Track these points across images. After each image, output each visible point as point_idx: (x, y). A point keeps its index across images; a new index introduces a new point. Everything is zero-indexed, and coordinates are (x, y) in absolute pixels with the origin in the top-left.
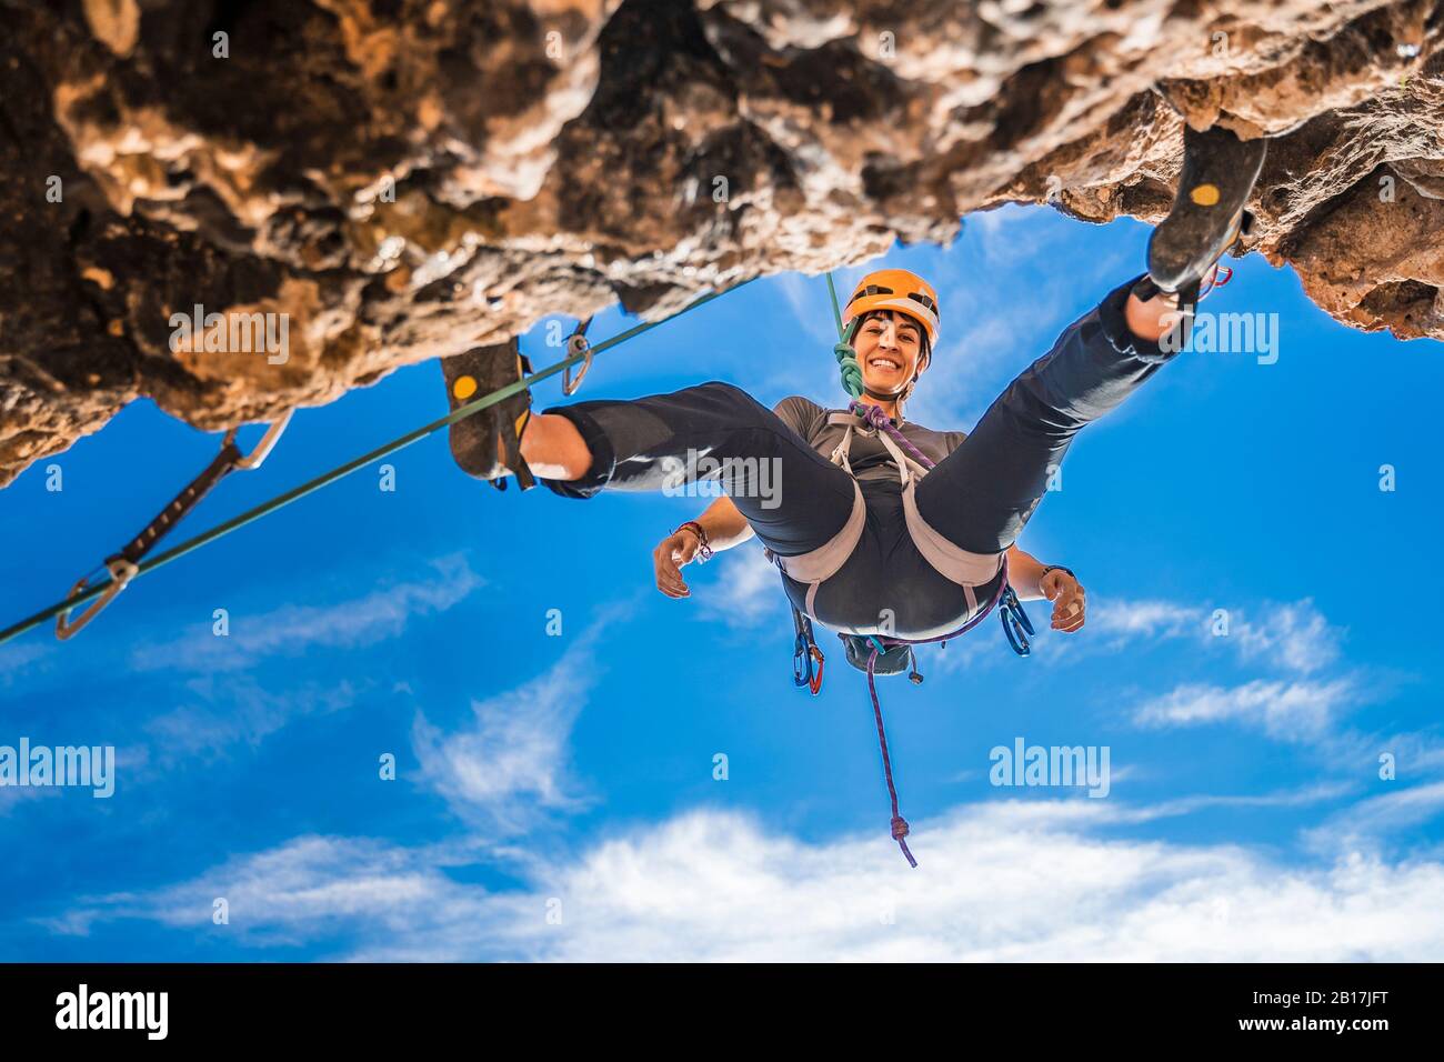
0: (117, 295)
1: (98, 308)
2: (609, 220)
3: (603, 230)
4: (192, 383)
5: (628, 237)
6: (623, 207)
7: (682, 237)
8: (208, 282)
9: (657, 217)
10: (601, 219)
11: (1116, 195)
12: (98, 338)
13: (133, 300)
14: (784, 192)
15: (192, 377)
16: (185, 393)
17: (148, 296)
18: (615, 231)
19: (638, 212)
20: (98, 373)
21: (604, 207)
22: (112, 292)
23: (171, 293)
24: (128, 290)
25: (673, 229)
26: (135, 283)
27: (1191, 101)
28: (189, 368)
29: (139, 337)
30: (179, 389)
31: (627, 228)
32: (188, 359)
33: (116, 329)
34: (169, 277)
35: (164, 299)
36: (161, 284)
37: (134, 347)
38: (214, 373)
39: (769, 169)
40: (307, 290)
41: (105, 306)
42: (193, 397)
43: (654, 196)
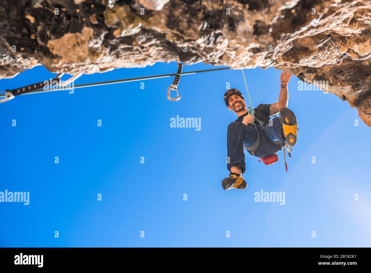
0: (35, 26)
1: (29, 30)
2: (181, 28)
3: (178, 30)
4: (51, 55)
5: (185, 34)
6: (185, 24)
7: (200, 37)
8: (63, 26)
9: (195, 30)
10: (179, 27)
11: (316, 78)
12: (27, 38)
13: (39, 28)
14: (231, 32)
15: (51, 53)
16: (48, 58)
17: (44, 27)
18: (182, 32)
19: (189, 27)
20: (24, 48)
21: (180, 23)
22: (34, 24)
23: (51, 27)
24: (39, 25)
25: (198, 34)
26: (41, 23)
27: (341, 44)
28: (51, 50)
29: (38, 39)
30: (47, 57)
31: (185, 31)
32: (51, 48)
33: (33, 37)
34: (52, 23)
35: (49, 29)
36: (49, 25)
37: (37, 42)
38: (58, 54)
39: (228, 24)
40: (90, 31)
41: (31, 29)
42: (50, 60)
43: (195, 23)
